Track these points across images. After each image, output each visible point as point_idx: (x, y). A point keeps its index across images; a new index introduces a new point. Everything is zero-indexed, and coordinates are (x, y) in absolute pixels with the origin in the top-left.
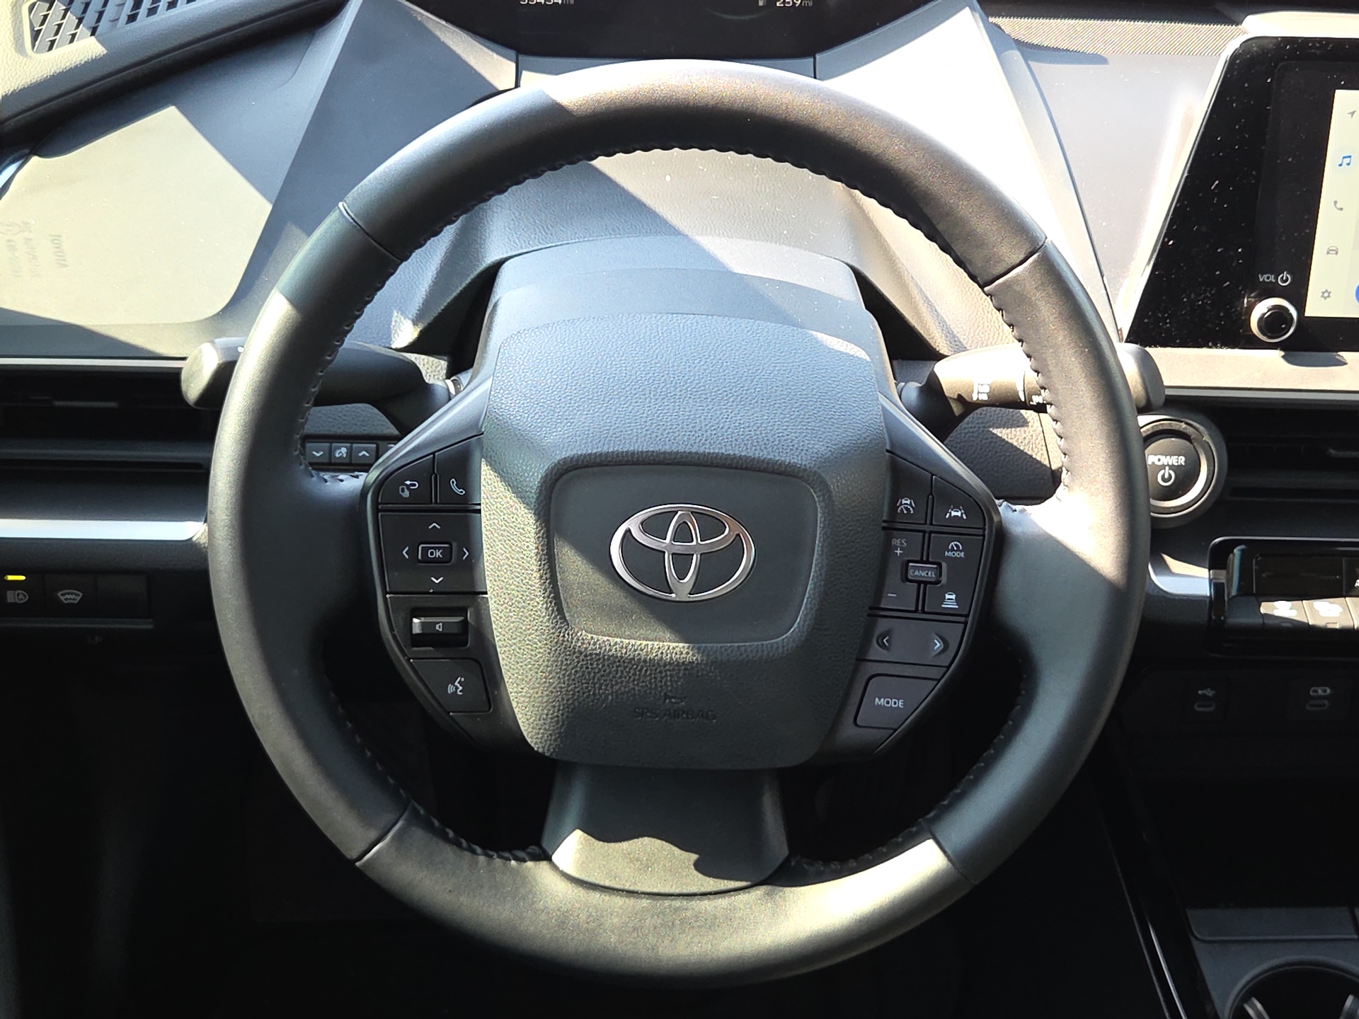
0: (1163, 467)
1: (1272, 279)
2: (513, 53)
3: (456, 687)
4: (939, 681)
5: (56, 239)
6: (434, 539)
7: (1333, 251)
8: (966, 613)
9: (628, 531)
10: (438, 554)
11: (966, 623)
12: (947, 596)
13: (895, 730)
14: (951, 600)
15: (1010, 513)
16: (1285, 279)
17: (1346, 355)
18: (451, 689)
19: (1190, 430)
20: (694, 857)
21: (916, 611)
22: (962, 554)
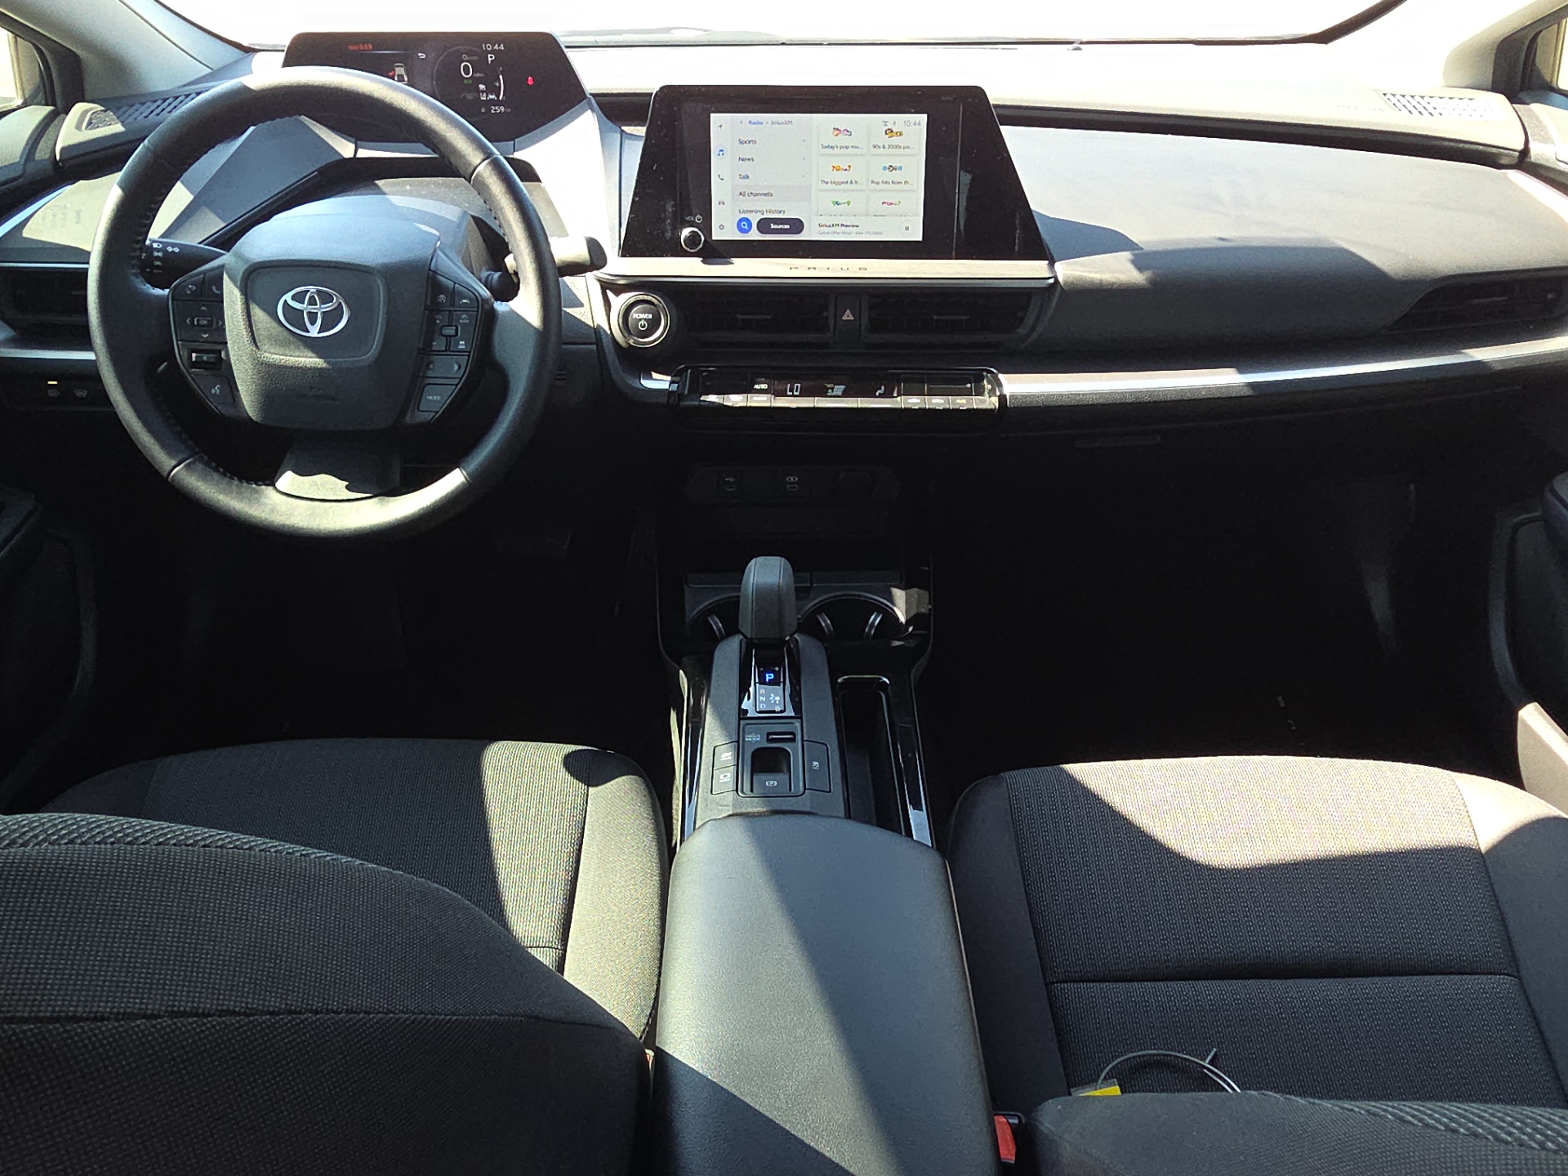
0: (641, 320)
1: (692, 219)
2: (354, 140)
3: (216, 390)
4: (457, 385)
5: (78, 213)
6: (203, 315)
7: (722, 203)
8: (469, 350)
9: (286, 301)
10: (205, 322)
11: (469, 356)
12: (461, 342)
13: (437, 412)
14: (462, 345)
15: (500, 307)
16: (698, 219)
17: (734, 260)
18: (213, 391)
19: (654, 300)
20: (346, 483)
21: (446, 351)
22: (467, 321)
